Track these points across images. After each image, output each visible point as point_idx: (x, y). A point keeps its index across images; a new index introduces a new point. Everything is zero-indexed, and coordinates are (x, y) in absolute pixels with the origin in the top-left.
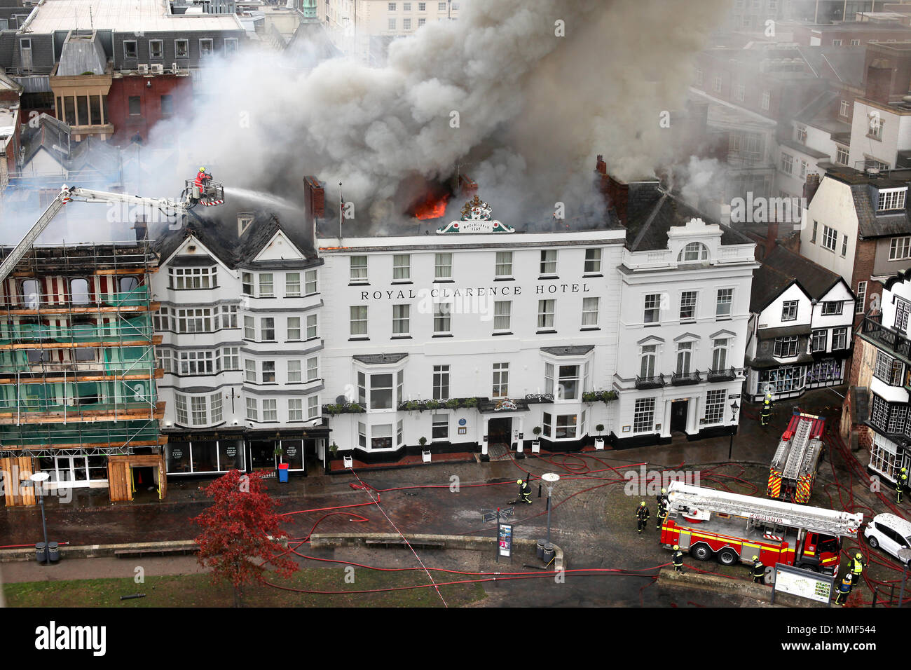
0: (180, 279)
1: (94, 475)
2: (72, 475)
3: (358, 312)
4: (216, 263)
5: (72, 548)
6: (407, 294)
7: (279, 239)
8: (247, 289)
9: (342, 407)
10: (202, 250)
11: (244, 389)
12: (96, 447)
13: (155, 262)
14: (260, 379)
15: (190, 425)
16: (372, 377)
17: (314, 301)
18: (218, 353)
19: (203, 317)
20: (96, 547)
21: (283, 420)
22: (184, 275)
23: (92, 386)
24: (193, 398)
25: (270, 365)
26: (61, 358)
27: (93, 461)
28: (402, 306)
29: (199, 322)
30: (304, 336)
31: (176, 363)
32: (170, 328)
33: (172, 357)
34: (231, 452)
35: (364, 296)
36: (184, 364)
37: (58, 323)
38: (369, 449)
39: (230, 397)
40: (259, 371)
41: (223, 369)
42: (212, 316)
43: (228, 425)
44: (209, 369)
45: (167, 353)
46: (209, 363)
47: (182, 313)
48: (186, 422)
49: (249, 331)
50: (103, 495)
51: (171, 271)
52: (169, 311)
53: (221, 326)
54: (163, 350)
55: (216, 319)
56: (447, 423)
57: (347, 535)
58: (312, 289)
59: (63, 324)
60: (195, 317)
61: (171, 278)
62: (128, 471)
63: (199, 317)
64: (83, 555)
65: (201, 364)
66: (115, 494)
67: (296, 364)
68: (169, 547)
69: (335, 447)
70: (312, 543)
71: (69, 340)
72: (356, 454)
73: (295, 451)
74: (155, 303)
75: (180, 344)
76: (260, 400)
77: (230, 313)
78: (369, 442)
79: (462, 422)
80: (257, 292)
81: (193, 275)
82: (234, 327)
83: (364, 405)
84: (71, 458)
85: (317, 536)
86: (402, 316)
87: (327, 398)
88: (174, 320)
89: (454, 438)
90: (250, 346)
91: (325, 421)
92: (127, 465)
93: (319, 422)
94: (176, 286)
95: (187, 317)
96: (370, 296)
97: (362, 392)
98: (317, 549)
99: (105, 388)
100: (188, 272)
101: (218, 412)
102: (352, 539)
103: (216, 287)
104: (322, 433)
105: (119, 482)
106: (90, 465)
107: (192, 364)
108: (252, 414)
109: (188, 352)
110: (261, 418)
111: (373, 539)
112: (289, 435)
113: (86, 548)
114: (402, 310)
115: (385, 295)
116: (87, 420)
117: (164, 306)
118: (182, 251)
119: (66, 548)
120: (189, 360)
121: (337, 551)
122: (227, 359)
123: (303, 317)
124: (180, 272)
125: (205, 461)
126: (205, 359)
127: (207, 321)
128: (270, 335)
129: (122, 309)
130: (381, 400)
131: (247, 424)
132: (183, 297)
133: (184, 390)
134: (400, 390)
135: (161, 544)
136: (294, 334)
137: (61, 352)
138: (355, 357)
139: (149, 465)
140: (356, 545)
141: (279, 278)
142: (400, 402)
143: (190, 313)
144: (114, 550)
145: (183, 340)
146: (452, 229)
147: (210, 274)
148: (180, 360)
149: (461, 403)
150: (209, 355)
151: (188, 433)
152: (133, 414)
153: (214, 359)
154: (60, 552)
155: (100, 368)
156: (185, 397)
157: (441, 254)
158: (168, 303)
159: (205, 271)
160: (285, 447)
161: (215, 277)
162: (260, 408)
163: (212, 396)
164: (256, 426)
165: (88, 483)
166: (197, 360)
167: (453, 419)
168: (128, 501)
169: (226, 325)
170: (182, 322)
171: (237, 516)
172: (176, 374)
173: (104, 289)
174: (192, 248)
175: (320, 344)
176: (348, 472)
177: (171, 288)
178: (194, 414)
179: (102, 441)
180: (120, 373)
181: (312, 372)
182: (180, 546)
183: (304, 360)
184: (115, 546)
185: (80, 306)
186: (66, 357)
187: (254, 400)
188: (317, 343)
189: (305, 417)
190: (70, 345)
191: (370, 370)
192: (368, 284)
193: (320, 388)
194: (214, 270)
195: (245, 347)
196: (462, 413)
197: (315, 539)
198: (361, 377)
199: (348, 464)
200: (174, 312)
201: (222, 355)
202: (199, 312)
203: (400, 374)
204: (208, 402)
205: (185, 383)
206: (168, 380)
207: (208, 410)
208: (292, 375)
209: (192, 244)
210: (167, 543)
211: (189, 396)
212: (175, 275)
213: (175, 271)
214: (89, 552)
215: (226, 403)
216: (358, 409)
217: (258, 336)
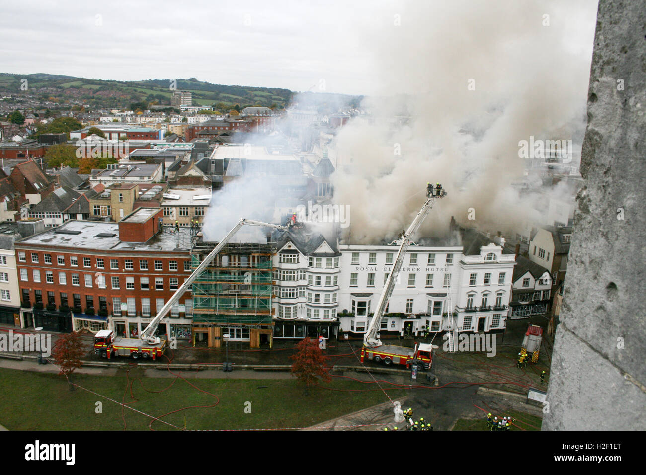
0: (284, 259)
1: (244, 336)
2: (235, 336)
3: (354, 276)
4: (299, 253)
5: (237, 366)
6: (374, 269)
7: (325, 244)
8: (311, 264)
9: (345, 314)
10: (293, 248)
11: (306, 304)
12: (246, 325)
13: (275, 251)
14: (313, 301)
15: (284, 318)
16: (359, 302)
17: (337, 270)
18: (297, 290)
19: (292, 274)
20: (246, 366)
21: (321, 318)
22: (286, 257)
23: (246, 300)
24: (286, 307)
25: (317, 295)
26: (235, 288)
27: (244, 331)
28: (371, 274)
29: (290, 276)
30: (332, 284)
31: (280, 293)
32: (278, 278)
33: (278, 290)
34: (299, 330)
35: (357, 269)
36: (283, 293)
37: (234, 274)
38: (355, 331)
39: (301, 308)
40: (313, 297)
41: (298, 296)
42: (296, 274)
43: (299, 319)
44: (293, 295)
45: (277, 288)
46: (293, 293)
47: (284, 272)
48: (282, 317)
49: (310, 282)
50: (247, 345)
51: (281, 255)
52: (279, 271)
53: (299, 278)
54: (275, 287)
55: (297, 275)
56: (387, 323)
57: (349, 367)
58: (337, 265)
59: (237, 274)
60: (289, 274)
61: (280, 258)
62: (258, 336)
63: (290, 275)
64: (241, 369)
65: (290, 293)
66: (252, 345)
67: (328, 296)
68: (276, 367)
69: (342, 330)
70: (334, 369)
71: (239, 281)
72: (350, 333)
73: (325, 331)
74: (274, 268)
75: (282, 285)
76: (313, 309)
77: (303, 273)
78: (355, 329)
79: (393, 322)
80: (314, 265)
81: (289, 257)
82: (304, 279)
83: (354, 314)
84: (235, 329)
85: (336, 366)
86: (371, 278)
87: (339, 310)
88: (280, 275)
89: (389, 328)
90: (310, 287)
91: (338, 319)
92: (258, 333)
93: (336, 320)
94: (282, 261)
95: (286, 274)
96: (359, 269)
97: (353, 308)
98: (336, 371)
99: (251, 301)
100: (288, 256)
101: (295, 314)
102: (351, 369)
103: (298, 263)
104: (337, 324)
105: (254, 340)
106: (243, 332)
107: (286, 293)
108: (309, 315)
109: (285, 288)
110: (312, 317)
111: (360, 369)
112: (324, 324)
113: (242, 366)
114: (371, 276)
115: (365, 269)
116: (244, 314)
117: (277, 269)
118: (286, 247)
119: (235, 366)
120: (285, 292)
121: (344, 373)
122: (300, 292)
123: (332, 276)
124: (284, 256)
125: (289, 333)
126: (292, 292)
127: (294, 276)
128: (318, 283)
129: (261, 270)
130: (361, 311)
131: (307, 319)
132: (285, 266)
133: (282, 304)
134: (369, 308)
135: (273, 366)
136: (328, 283)
137: (234, 286)
138: (352, 294)
139: (267, 333)
140: (352, 371)
141: (324, 260)
142: (368, 313)
143: (287, 272)
144: (254, 367)
145: (284, 283)
146: (394, 244)
147: (296, 257)
148: (282, 291)
149: (393, 315)
150: (293, 290)
151: (283, 321)
152: (262, 312)
153: (295, 292)
154: (232, 367)
155: (250, 293)
156: (282, 307)
157: (389, 254)
158: (279, 268)
159: (294, 256)
160: (322, 329)
161: (298, 259)
162: (312, 313)
163: (294, 307)
164: (310, 320)
165: (241, 339)
166: (288, 292)
167: (390, 321)
168: (258, 348)
169: (301, 278)
170: (284, 276)
171: (309, 357)
172: (279, 297)
173: (254, 261)
174: (290, 247)
175: (338, 288)
176: (346, 341)
177: (280, 262)
178: (286, 314)
179: (249, 323)
180: (258, 295)
181: (335, 299)
182: (280, 367)
183: (331, 294)
184: (254, 366)
185: (244, 267)
186: (237, 287)
187: (310, 309)
188: (337, 287)
189: (330, 317)
190: (239, 283)
191: (358, 299)
192: (358, 264)
193: (337, 306)
194: (298, 256)
195: (308, 287)
196: (393, 319)
197: (335, 368)
198: (354, 302)
199: (346, 337)
200: (280, 272)
201: (299, 290)
202: (291, 273)
203: (370, 302)
204: (292, 309)
205: (283, 301)
206: (276, 299)
207: (292, 312)
208: (327, 300)
209: (290, 245)
210: (275, 366)
211: (284, 306)
212: (282, 257)
213: (282, 255)
214: (244, 368)
215: (299, 310)
216: (352, 315)
217: (314, 283)
